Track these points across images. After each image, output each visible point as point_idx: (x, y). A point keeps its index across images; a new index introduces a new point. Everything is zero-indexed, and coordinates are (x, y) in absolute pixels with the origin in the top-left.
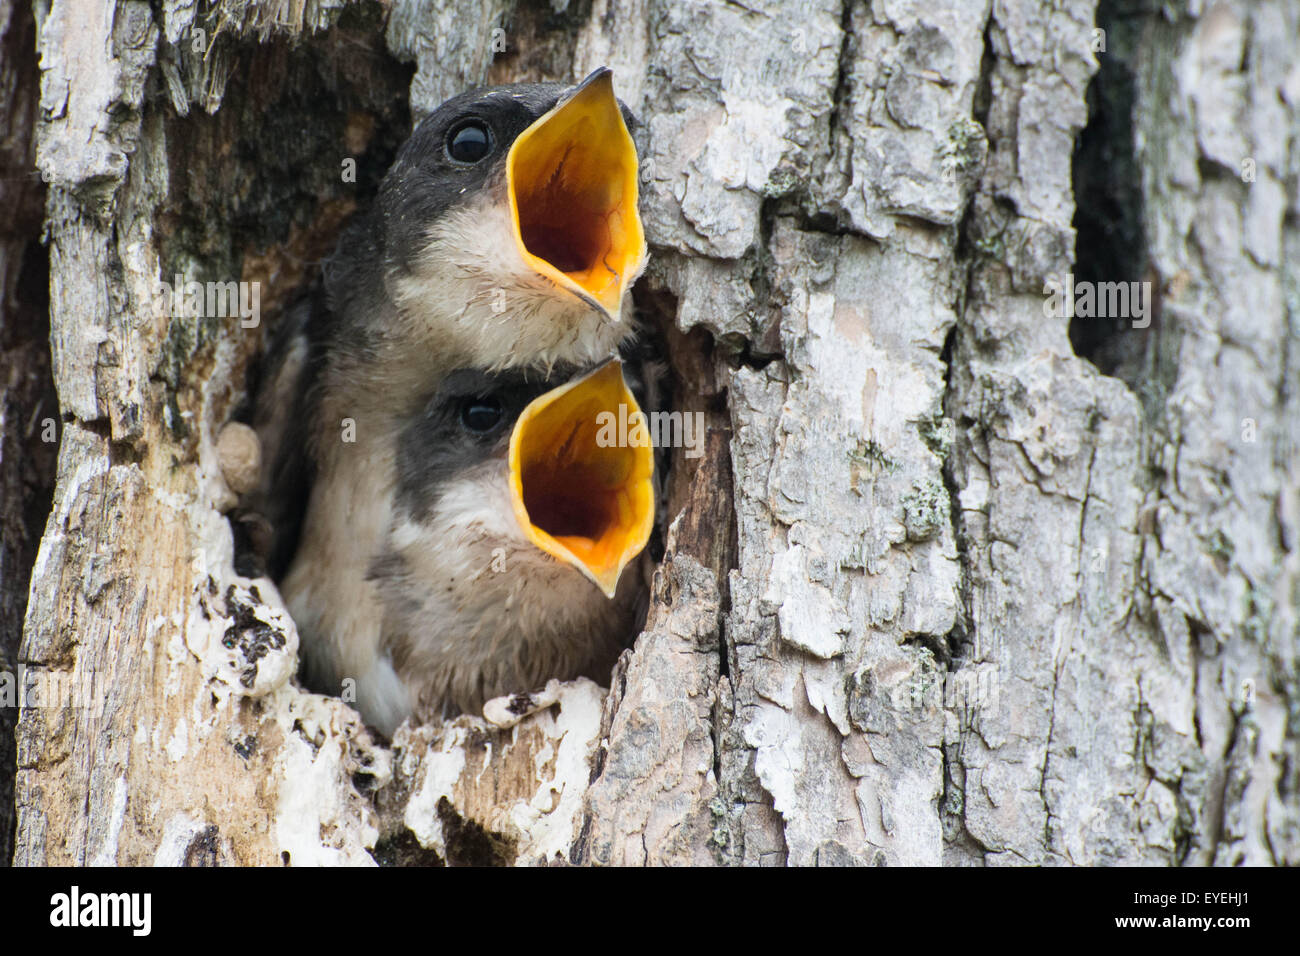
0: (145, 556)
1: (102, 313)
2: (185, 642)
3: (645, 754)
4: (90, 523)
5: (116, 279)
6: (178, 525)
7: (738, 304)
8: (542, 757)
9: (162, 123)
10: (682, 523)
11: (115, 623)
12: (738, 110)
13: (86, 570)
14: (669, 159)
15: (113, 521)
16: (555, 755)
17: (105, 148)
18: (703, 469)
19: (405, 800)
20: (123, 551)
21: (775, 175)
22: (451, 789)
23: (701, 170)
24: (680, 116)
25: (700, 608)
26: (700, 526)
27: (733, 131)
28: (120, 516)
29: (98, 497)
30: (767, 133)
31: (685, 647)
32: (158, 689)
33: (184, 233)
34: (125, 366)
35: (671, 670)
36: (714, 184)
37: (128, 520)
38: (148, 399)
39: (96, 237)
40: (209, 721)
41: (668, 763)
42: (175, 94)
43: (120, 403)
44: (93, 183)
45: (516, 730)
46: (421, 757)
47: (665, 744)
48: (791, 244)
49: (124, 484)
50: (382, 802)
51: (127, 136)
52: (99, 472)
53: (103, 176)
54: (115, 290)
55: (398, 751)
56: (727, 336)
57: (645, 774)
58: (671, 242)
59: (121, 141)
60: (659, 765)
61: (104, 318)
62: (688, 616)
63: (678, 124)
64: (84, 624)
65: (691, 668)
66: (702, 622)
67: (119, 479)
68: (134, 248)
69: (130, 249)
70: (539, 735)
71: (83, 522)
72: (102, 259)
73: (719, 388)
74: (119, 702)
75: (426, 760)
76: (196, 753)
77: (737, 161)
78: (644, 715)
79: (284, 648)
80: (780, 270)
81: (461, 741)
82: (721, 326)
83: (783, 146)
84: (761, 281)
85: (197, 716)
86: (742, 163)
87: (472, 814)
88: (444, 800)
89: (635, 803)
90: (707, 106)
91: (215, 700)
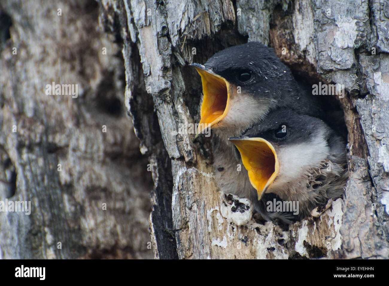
0: (203, 192)
1: (175, 127)
2: (221, 214)
3: (354, 214)
4: (185, 186)
5: (177, 116)
6: (212, 182)
7: (353, 81)
8: (330, 223)
9: (179, 69)
10: (353, 147)
11: (198, 213)
12: (341, 26)
13: (187, 200)
14: (324, 44)
15: (191, 185)
16: (333, 221)
17: (163, 81)
18: (356, 130)
19: (295, 244)
20: (196, 192)
21: (356, 42)
22: (306, 238)
23: (334, 45)
24: (326, 32)
25: (362, 170)
26: (358, 146)
27: (341, 32)
28: (192, 183)
29: (185, 179)
30: (351, 30)
31: (359, 181)
32: (216, 229)
33: (195, 99)
34: (185, 140)
35: (357, 189)
36: (339, 48)
37: (195, 183)
38: (194, 147)
39: (168, 106)
40: (232, 235)
41: (361, 215)
42: (180, 61)
43: (186, 151)
44: (162, 91)
45: (321, 217)
46: (297, 231)
47: (359, 210)
48: (365, 60)
49: (192, 173)
50: (289, 246)
51: (169, 76)
52: (184, 172)
53: (164, 89)
54: (177, 120)
55: (291, 231)
56: (352, 91)
57: (355, 220)
58: (331, 68)
59: (168, 78)
60: (359, 216)
61: (176, 128)
62: (359, 172)
63: (325, 34)
64: (189, 215)
65: (362, 187)
66: (363, 173)
67: (190, 172)
68: (179, 106)
69: (178, 107)
70: (328, 217)
71: (183, 187)
72: (171, 112)
73: (354, 106)
74: (203, 235)
75: (298, 232)
76: (230, 245)
77: (344, 40)
78: (351, 203)
79: (249, 209)
80: (363, 68)
81: (307, 224)
82: (350, 88)
83: (356, 33)
84: (359, 73)
85: (229, 234)
86: (346, 41)
87: (313, 244)
88: (305, 241)
89: (354, 229)
90: (332, 27)
91: (233, 228)
